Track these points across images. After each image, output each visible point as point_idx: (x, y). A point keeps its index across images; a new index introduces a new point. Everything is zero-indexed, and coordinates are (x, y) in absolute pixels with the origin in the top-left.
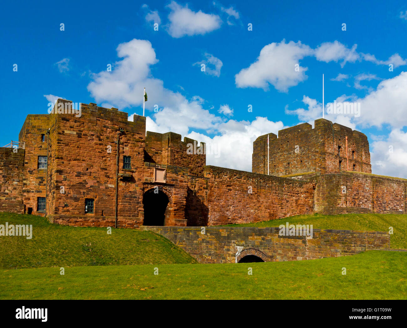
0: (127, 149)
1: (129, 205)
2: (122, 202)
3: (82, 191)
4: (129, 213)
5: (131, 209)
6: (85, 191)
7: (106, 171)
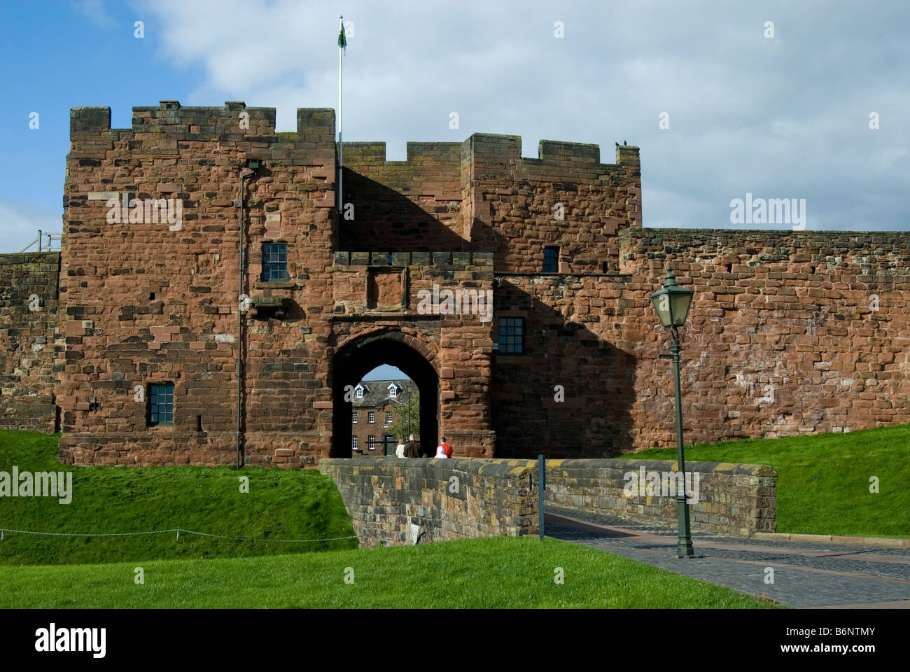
0: (273, 219)
1: (282, 392)
2: (258, 386)
3: (137, 360)
4: (282, 418)
5: (288, 406)
6: (146, 361)
7: (208, 296)
